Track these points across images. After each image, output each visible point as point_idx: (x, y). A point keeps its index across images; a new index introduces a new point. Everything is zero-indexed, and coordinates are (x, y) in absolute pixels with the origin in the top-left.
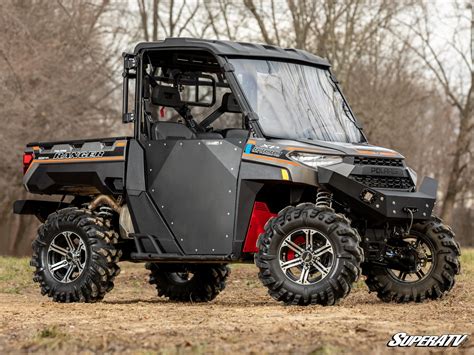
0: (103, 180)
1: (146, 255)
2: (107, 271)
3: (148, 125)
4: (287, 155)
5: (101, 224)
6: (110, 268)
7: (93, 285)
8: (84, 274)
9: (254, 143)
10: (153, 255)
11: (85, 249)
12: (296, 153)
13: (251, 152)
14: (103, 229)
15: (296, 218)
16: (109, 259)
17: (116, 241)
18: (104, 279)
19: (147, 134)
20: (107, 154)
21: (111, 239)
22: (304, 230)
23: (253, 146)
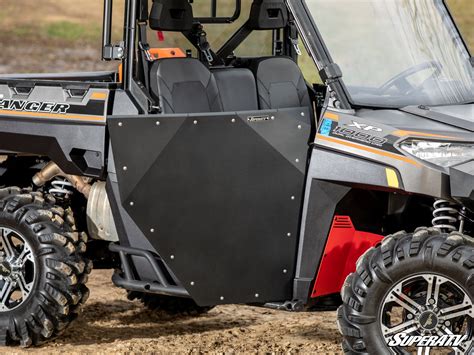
0: (67, 153)
1: (141, 286)
2: (69, 298)
3: (145, 65)
4: (396, 146)
5: (60, 221)
6: (75, 292)
7: (46, 322)
8: (30, 300)
9: (335, 118)
10: (153, 287)
11: (32, 259)
12: (409, 141)
13: (331, 134)
14: (64, 228)
15: (411, 255)
16: (73, 280)
17: (83, 248)
18: (64, 311)
19: (143, 83)
20: (74, 109)
21: (76, 244)
22: (426, 277)
23: (334, 124)
